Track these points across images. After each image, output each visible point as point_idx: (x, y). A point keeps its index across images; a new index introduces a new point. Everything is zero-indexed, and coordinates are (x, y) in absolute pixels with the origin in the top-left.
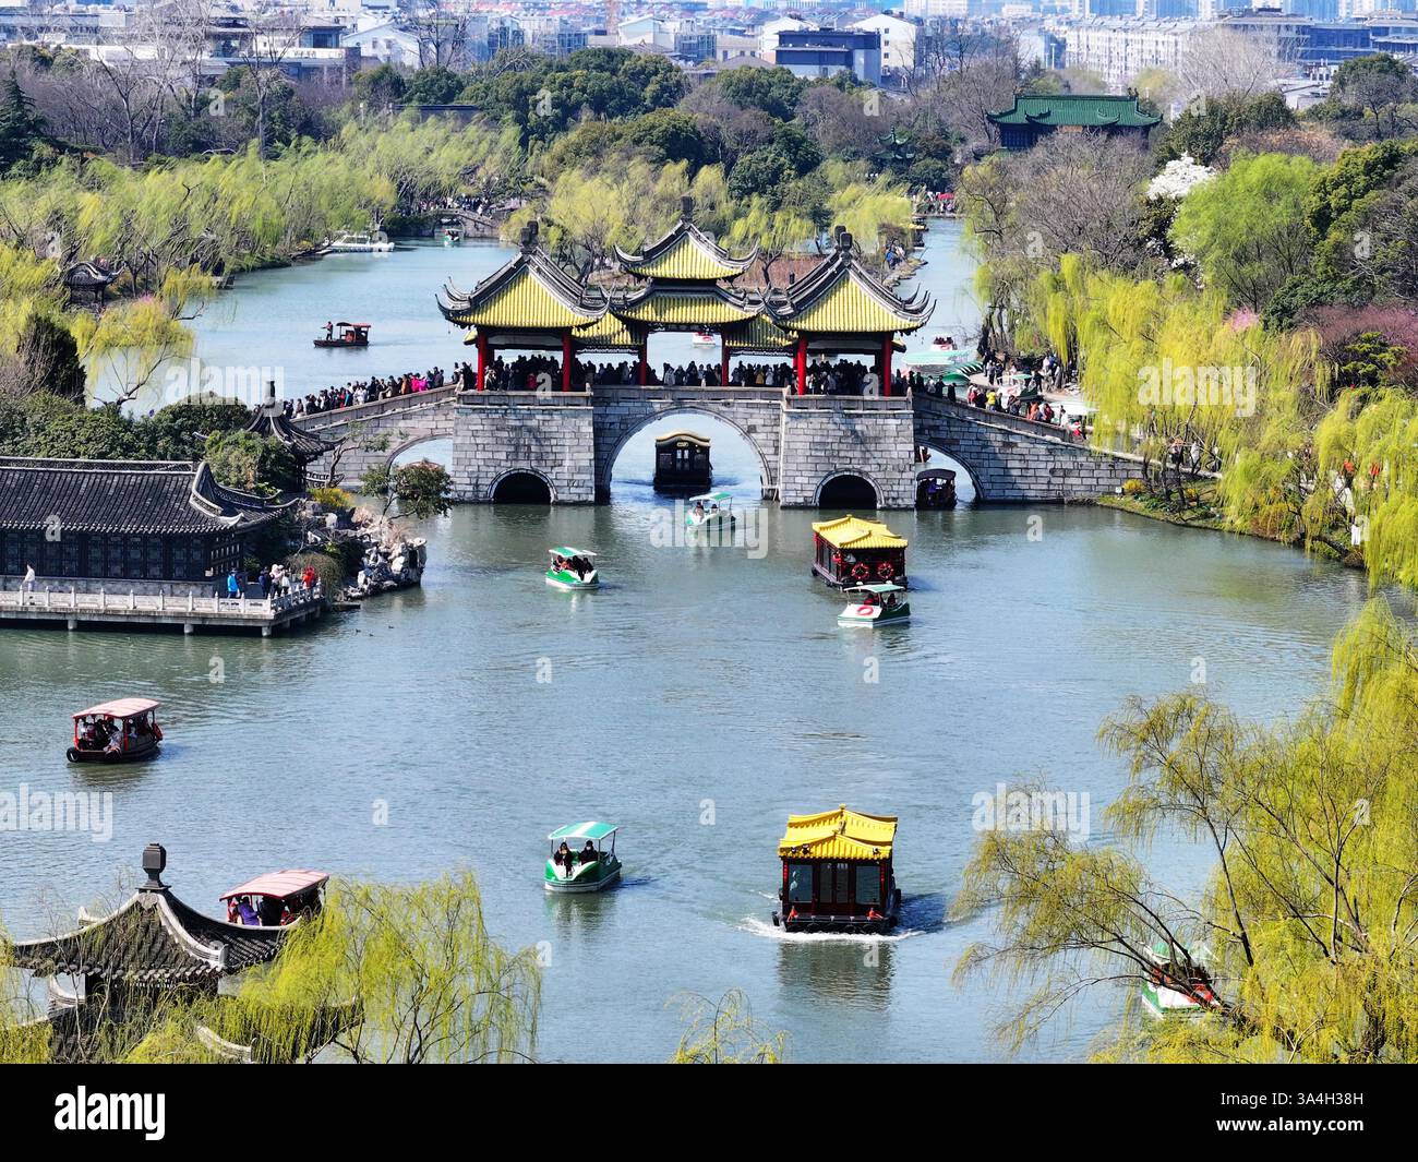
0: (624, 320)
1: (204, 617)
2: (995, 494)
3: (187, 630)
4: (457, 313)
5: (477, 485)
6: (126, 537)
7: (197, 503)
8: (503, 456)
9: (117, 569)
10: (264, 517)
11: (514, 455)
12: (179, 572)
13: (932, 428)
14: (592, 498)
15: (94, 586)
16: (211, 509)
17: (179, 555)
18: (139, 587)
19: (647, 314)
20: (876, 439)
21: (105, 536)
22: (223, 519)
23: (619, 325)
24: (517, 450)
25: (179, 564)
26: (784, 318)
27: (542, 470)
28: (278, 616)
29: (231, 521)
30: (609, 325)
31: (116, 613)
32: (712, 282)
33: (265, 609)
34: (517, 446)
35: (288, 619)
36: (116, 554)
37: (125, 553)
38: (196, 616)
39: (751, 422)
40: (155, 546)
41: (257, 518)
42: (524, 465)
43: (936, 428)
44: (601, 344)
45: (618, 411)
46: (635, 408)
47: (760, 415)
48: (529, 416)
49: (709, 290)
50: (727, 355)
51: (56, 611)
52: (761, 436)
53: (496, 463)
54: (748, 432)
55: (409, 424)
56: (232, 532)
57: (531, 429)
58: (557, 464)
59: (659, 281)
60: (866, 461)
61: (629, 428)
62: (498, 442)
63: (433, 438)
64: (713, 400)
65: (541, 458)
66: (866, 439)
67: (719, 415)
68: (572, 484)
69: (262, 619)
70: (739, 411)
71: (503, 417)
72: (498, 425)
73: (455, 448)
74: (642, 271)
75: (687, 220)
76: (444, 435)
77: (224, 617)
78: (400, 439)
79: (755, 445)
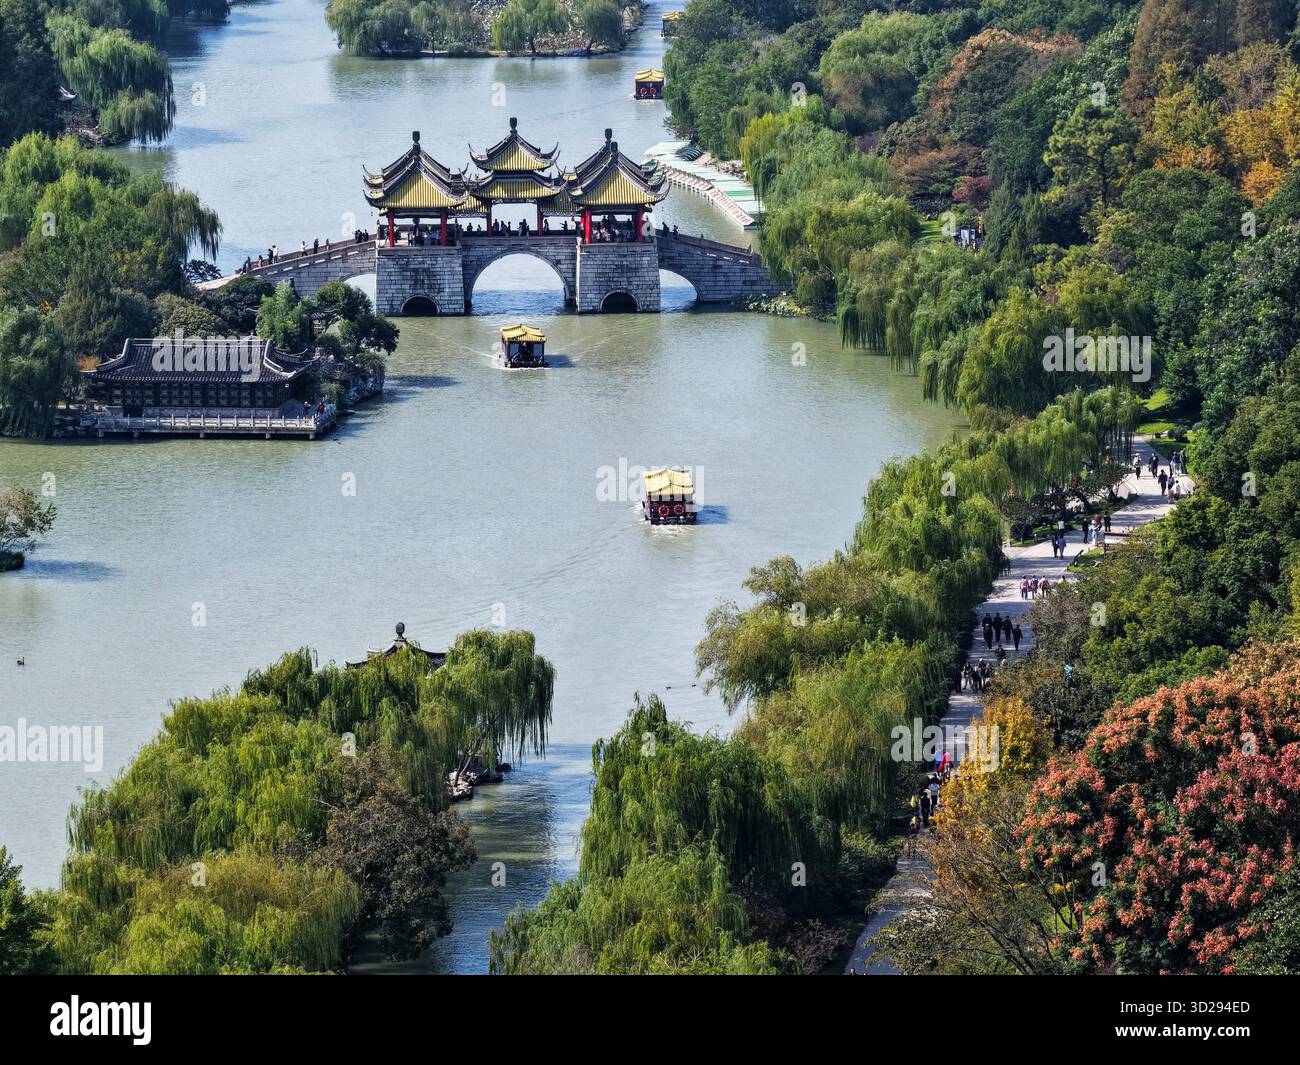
0: (478, 198)
1: (277, 429)
2: (709, 297)
3: (267, 436)
4: (376, 200)
5: (392, 305)
6: (229, 384)
7: (268, 364)
8: (407, 287)
9: (224, 402)
10: (303, 369)
11: (414, 286)
12: (260, 402)
13: (669, 258)
14: (463, 311)
15: (214, 413)
16: (276, 368)
17: (259, 394)
18: (237, 412)
19: (491, 193)
20: (636, 270)
21: (217, 384)
22: (284, 374)
24: (417, 283)
25: (259, 398)
26: (577, 197)
27: (431, 295)
28: (318, 427)
29: (290, 375)
30: (470, 201)
31: (227, 428)
32: (532, 172)
33: (310, 424)
34: (416, 281)
35: (321, 429)
36: (224, 394)
37: (228, 393)
38: (273, 429)
39: (558, 258)
41: (300, 370)
42: (421, 293)
43: (672, 258)
45: (476, 254)
46: (486, 251)
47: (563, 253)
48: (423, 262)
49: (529, 176)
50: (541, 216)
51: (193, 428)
52: (564, 266)
53: (403, 291)
54: (556, 264)
55: (347, 265)
56: (289, 381)
57: (424, 270)
58: (441, 290)
59: (497, 172)
60: (630, 283)
61: (482, 263)
62: (404, 278)
63: (361, 273)
64: (534, 245)
65: (431, 287)
66: (629, 270)
67: (538, 254)
68: (450, 302)
69: (310, 430)
70: (550, 251)
71: (407, 263)
72: (404, 268)
73: (378, 281)
74: (486, 166)
75: (514, 132)
76: (370, 270)
77: (288, 429)
78: (341, 274)
79: (560, 272)
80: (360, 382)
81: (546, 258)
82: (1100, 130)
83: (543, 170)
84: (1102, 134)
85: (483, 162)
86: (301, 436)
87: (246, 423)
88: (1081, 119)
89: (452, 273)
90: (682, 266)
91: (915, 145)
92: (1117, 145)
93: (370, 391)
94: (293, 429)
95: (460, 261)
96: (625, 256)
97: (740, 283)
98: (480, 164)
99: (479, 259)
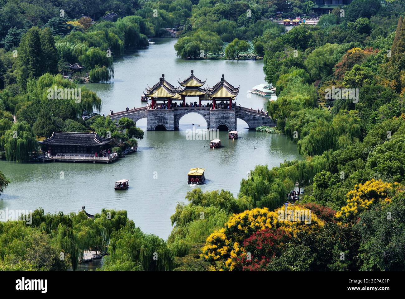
0: (180, 95)
1: (97, 160)
3: (94, 162)
4: (147, 95)
5: (152, 127)
6: (83, 146)
7: (96, 140)
8: (157, 122)
9: (82, 152)
10: (107, 142)
11: (159, 122)
14: (174, 129)
15: (78, 155)
16: (98, 141)
18: (86, 155)
19: (184, 93)
20: (228, 118)
21: (80, 146)
22: (100, 143)
23: (179, 96)
24: (159, 121)
25: (92, 151)
26: (210, 95)
27: (164, 124)
28: (109, 160)
30: (177, 96)
32: (197, 87)
34: (159, 120)
35: (111, 160)
36: (82, 149)
38: (96, 160)
39: (205, 114)
40: (85, 148)
41: (106, 142)
42: (161, 124)
43: (240, 115)
44: (176, 99)
45: (179, 112)
46: (182, 111)
47: (207, 112)
48: (161, 114)
49: (197, 89)
50: (200, 101)
51: (71, 159)
52: (207, 117)
53: (155, 123)
54: (204, 116)
55: (139, 115)
56: (101, 145)
57: (162, 116)
58: (167, 123)
59: (187, 87)
60: (226, 122)
61: (181, 115)
62: (156, 119)
63: (144, 117)
64: (198, 110)
65: (164, 122)
66: (226, 118)
67: (199, 113)
68: (170, 127)
69: (107, 160)
70: (202, 112)
71: (157, 114)
72: (156, 116)
73: (147, 120)
74: (183, 85)
75: (192, 75)
76: (146, 117)
77: (100, 160)
78: (137, 118)
79: (206, 118)
80: (129, 148)
81: (201, 114)
82: (360, 74)
83: (201, 86)
84: (361, 75)
85: (182, 84)
86: (104, 162)
87: (88, 158)
88: (354, 71)
89: (171, 118)
90: (244, 117)
91: (328, 83)
92: (365, 79)
93: (132, 151)
94: (102, 160)
95: (173, 114)
96: (224, 113)
97: (262, 123)
98: (181, 84)
99: (180, 114)
